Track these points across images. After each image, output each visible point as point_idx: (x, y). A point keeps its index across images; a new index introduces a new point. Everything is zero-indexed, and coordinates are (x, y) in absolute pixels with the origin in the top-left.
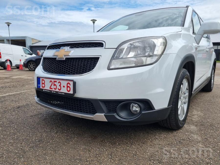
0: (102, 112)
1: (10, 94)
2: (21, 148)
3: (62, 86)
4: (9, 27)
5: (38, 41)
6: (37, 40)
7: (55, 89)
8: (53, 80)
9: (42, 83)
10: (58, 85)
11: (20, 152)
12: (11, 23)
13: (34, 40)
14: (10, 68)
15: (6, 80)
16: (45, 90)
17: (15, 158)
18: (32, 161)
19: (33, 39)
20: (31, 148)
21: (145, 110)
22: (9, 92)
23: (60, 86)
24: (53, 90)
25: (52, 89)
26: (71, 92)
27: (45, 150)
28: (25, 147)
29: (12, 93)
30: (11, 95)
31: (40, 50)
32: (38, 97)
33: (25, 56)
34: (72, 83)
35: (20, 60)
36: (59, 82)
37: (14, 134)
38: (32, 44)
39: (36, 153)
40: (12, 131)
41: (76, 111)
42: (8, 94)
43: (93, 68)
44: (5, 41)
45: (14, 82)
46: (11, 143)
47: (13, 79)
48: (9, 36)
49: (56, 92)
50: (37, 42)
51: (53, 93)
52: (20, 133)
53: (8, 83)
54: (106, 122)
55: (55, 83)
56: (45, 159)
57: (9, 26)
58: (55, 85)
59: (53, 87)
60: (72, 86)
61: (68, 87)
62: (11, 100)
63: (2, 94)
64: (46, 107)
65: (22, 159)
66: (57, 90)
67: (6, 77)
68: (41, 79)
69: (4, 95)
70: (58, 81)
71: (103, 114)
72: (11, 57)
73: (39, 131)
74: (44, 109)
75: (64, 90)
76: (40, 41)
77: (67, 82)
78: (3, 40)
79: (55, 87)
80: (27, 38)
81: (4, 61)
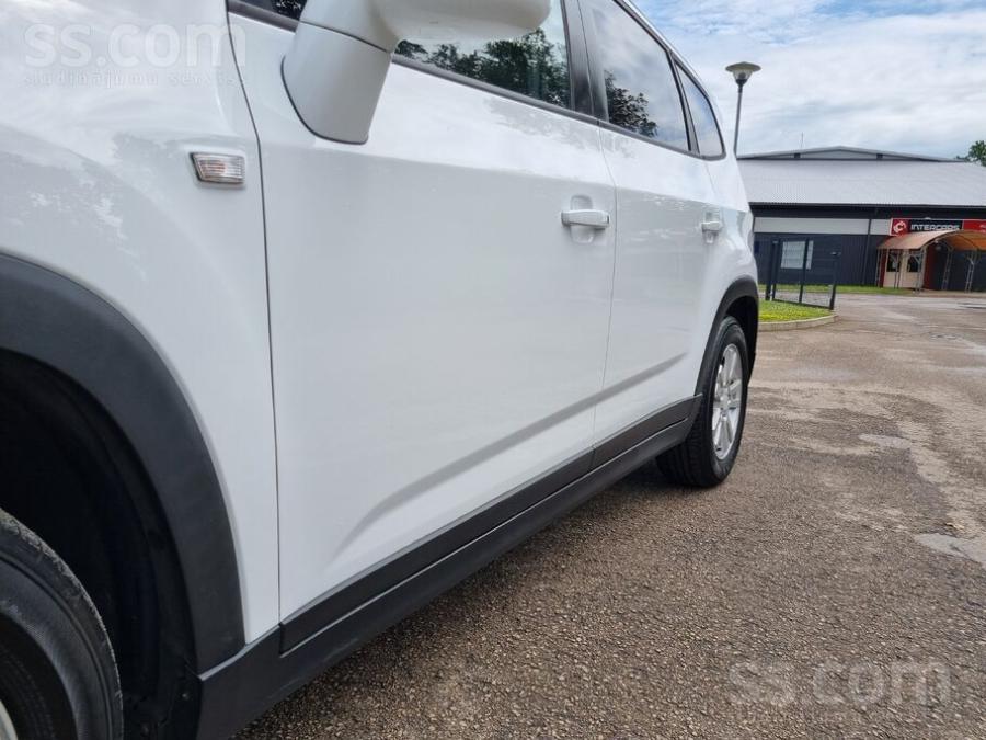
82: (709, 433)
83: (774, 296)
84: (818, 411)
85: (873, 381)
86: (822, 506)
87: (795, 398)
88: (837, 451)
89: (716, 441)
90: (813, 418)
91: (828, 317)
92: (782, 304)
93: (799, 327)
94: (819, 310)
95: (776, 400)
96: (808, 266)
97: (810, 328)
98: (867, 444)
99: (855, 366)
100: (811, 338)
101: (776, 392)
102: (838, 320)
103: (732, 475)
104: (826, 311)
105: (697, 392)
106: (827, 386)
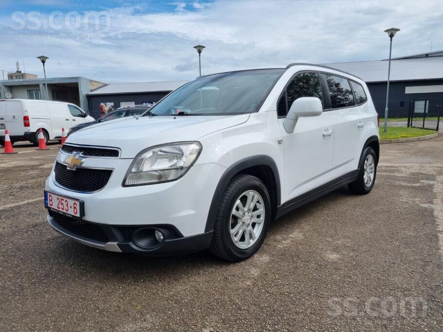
0: (115, 240)
1: (30, 201)
2: (20, 284)
3: (69, 206)
4: (44, 65)
5: (101, 85)
6: (99, 83)
7: (63, 209)
8: (60, 198)
9: (50, 200)
10: (65, 204)
11: (17, 289)
12: (48, 58)
13: (94, 83)
14: (44, 145)
15: (31, 173)
16: (53, 208)
17: (9, 296)
18: (27, 299)
19: (91, 81)
20: (32, 284)
21: (169, 237)
22: (29, 198)
23: (67, 205)
24: (61, 210)
25: (59, 208)
26: (78, 215)
27: (47, 287)
28: (25, 282)
29: (33, 199)
30: (31, 204)
31: (105, 102)
32: (51, 216)
33: (73, 120)
34: (78, 203)
35: (63, 130)
36: (66, 201)
37: (17, 266)
38: (91, 91)
39: (36, 290)
40: (16, 262)
41: (88, 237)
42: (26, 202)
43: (106, 184)
44: (41, 86)
45: (42, 177)
46: (10, 277)
47: (43, 169)
48: (44, 77)
49: (63, 212)
50: (101, 87)
51: (61, 214)
52: (24, 265)
53: (33, 178)
54: (120, 253)
55: (63, 202)
56: (44, 297)
57: (43, 62)
58: (62, 204)
59: (60, 206)
60: (78, 207)
61: (75, 208)
62: (28, 213)
63: (17, 202)
64: (57, 231)
65: (18, 297)
66: (65, 211)
67: (33, 166)
68: (48, 194)
69: (21, 203)
70: (65, 199)
71: (116, 243)
72: (47, 123)
73: (49, 263)
74: (56, 233)
75: (71, 212)
76: (106, 85)
77: (74, 202)
78: (38, 86)
79: (62, 206)
80: (82, 79)
81: (35, 131)
82: (363, 179)
83: (411, 125)
84: (409, 173)
85: (438, 162)
86: (397, 198)
87: (403, 169)
88: (409, 185)
89: (366, 182)
90: (407, 176)
91: (435, 134)
92: (415, 129)
93: (419, 140)
94: (431, 131)
95: (396, 170)
96: (427, 112)
97: (424, 140)
98: (421, 183)
99: (435, 156)
100: (421, 145)
101: (396, 167)
102: (440, 135)
103: (372, 191)
104: (434, 131)
105: (358, 168)
106: (418, 164)
